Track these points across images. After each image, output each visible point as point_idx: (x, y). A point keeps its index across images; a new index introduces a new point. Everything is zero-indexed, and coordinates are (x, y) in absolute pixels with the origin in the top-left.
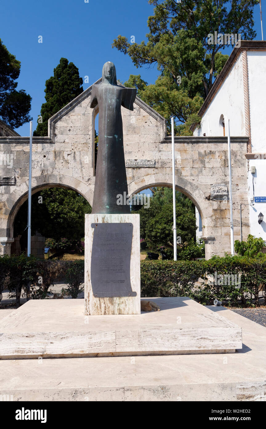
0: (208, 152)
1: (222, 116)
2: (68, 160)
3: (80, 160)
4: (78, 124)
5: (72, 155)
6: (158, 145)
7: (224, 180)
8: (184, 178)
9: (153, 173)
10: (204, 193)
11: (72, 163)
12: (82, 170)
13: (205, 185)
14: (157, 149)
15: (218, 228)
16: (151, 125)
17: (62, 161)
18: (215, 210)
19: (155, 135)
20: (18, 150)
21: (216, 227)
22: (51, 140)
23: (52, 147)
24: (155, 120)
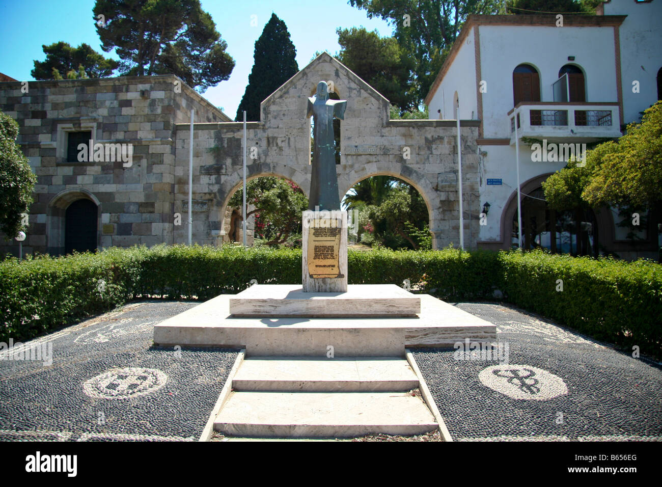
0: (435, 138)
1: (456, 92)
2: (282, 147)
3: (295, 147)
4: (293, 107)
5: (287, 141)
6: (381, 129)
7: (453, 168)
8: (409, 165)
9: (375, 160)
10: (431, 183)
11: (286, 150)
12: (297, 159)
13: (433, 174)
14: (379, 134)
15: (445, 221)
16: (373, 107)
17: (275, 148)
18: (441, 202)
19: (377, 119)
20: (229, 136)
21: (444, 220)
22: (264, 125)
23: (264, 134)
24: (377, 102)
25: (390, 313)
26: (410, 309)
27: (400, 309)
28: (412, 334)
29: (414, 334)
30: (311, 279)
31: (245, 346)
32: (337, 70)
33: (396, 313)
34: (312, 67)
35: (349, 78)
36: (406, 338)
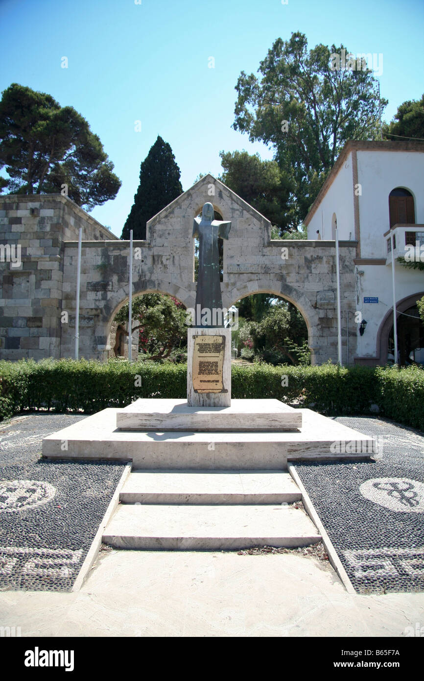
0: (315, 257)
1: (335, 214)
2: (166, 265)
3: (179, 265)
4: (178, 227)
5: (172, 259)
6: (262, 249)
7: (332, 287)
8: (289, 284)
9: (256, 279)
10: (310, 301)
11: (171, 268)
12: (181, 276)
13: (312, 292)
14: (261, 253)
15: (323, 338)
16: (254, 228)
17: (160, 266)
18: (320, 319)
19: (259, 238)
20: (116, 254)
21: (322, 336)
22: (149, 244)
23: (149, 252)
24: (259, 223)
25: (272, 427)
26: (292, 423)
27: (283, 423)
28: (294, 448)
29: (295, 448)
30: (195, 394)
31: (132, 459)
32: (221, 191)
33: (278, 427)
34: (196, 189)
35: (232, 199)
36: (288, 452)
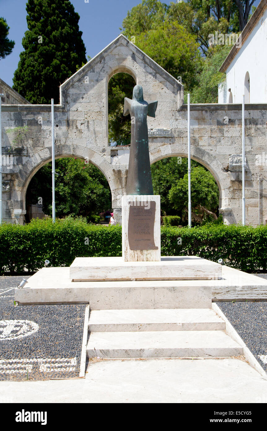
1: (247, 73)
2: (81, 130)
3: (94, 130)
5: (86, 124)
6: (175, 113)
8: (201, 148)
9: (169, 143)
10: (222, 164)
11: (86, 133)
12: (96, 140)
13: (224, 155)
14: (174, 117)
15: (235, 200)
16: (167, 91)
17: (75, 130)
18: (232, 182)
19: (172, 102)
20: (29, 119)
21: (234, 199)
22: (63, 108)
23: (64, 116)
24: (173, 87)
25: (198, 277)
28: (217, 291)
29: (218, 291)
30: (131, 251)
31: (89, 302)
32: (133, 54)
33: (202, 277)
34: (109, 51)
35: (146, 63)
36: (212, 294)
